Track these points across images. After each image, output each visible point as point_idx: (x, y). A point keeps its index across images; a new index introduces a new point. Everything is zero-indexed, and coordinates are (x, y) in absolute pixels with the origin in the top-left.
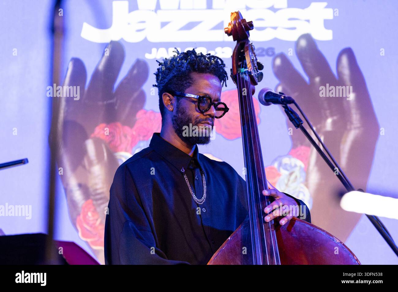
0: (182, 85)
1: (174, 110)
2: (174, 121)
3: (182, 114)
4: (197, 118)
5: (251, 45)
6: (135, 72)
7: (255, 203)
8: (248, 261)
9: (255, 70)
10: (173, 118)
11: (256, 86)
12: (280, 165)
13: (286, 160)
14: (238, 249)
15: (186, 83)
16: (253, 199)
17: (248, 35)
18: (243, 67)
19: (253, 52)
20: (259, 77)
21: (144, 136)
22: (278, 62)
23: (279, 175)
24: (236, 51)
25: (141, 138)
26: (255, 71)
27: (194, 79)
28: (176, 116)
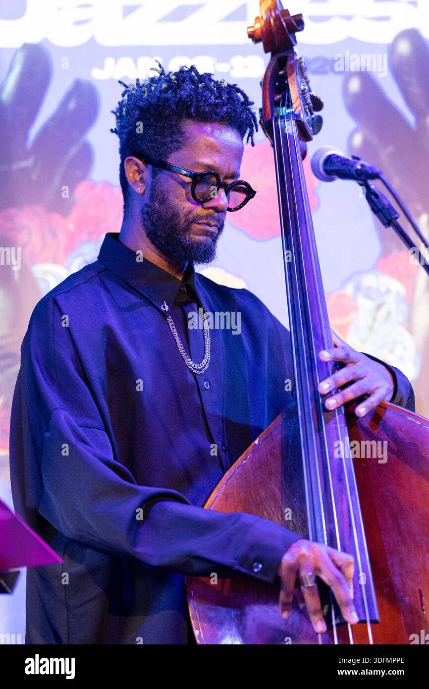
0: (164, 144)
1: (146, 193)
2: (145, 215)
3: (161, 204)
4: (189, 213)
5: (299, 62)
6: (72, 105)
7: (308, 373)
8: (294, 485)
9: (307, 110)
10: (143, 208)
11: (308, 144)
12: (358, 289)
13: (369, 280)
14: (274, 462)
15: (172, 142)
16: (304, 365)
17: (293, 42)
18: (283, 105)
19: (303, 75)
20: (314, 125)
21: (90, 234)
22: (355, 85)
23: (355, 309)
24: (269, 74)
25: (85, 236)
26: (307, 113)
27: (188, 135)
28: (150, 206)
